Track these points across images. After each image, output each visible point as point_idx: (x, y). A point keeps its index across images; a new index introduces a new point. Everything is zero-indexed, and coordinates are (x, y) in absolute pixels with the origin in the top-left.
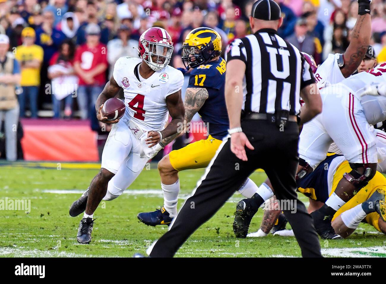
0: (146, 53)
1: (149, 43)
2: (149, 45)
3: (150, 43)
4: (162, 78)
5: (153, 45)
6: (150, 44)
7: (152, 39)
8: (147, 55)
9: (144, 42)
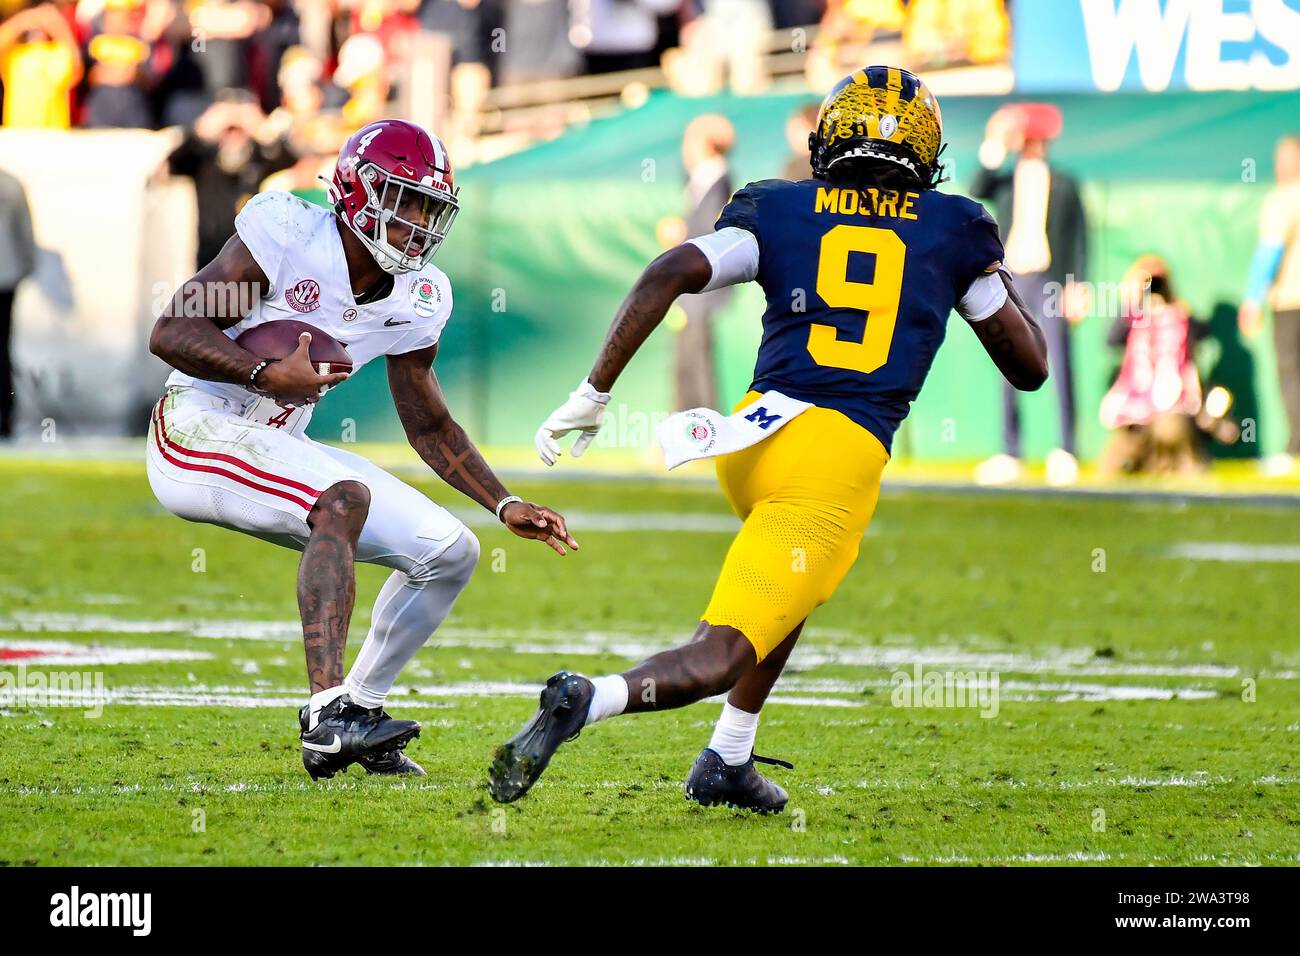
0: (368, 209)
1: (388, 179)
2: (386, 184)
3: (391, 178)
4: (421, 298)
5: (402, 188)
6: (389, 183)
7: (400, 168)
8: (373, 216)
9: (368, 168)
